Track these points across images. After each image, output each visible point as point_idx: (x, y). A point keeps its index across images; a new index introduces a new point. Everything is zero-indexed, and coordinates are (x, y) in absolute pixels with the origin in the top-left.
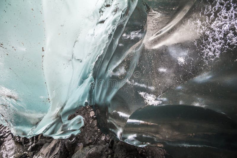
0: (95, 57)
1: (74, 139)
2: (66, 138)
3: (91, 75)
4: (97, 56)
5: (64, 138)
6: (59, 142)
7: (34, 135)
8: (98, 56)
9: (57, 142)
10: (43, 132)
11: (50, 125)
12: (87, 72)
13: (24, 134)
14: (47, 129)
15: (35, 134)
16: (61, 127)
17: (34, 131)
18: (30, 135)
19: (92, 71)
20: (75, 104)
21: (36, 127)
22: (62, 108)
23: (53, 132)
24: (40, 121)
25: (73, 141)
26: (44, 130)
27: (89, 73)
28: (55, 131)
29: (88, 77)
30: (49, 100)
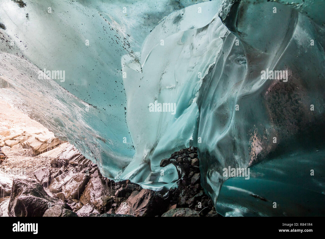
0: (204, 69)
1: (166, 194)
2: (156, 190)
3: (195, 100)
4: (208, 67)
5: (154, 190)
6: (149, 193)
7: (121, 180)
8: (210, 66)
9: (146, 193)
10: (130, 178)
11: (137, 170)
12: (190, 95)
13: (112, 176)
14: (134, 176)
15: (122, 178)
16: (150, 175)
17: (121, 176)
18: (117, 179)
19: (198, 93)
20: (172, 142)
21: (123, 172)
22: (152, 150)
23: (141, 180)
24: (127, 166)
25: (166, 197)
26: (131, 176)
27: (193, 96)
28: (143, 179)
29: (190, 105)
30: (133, 147)
